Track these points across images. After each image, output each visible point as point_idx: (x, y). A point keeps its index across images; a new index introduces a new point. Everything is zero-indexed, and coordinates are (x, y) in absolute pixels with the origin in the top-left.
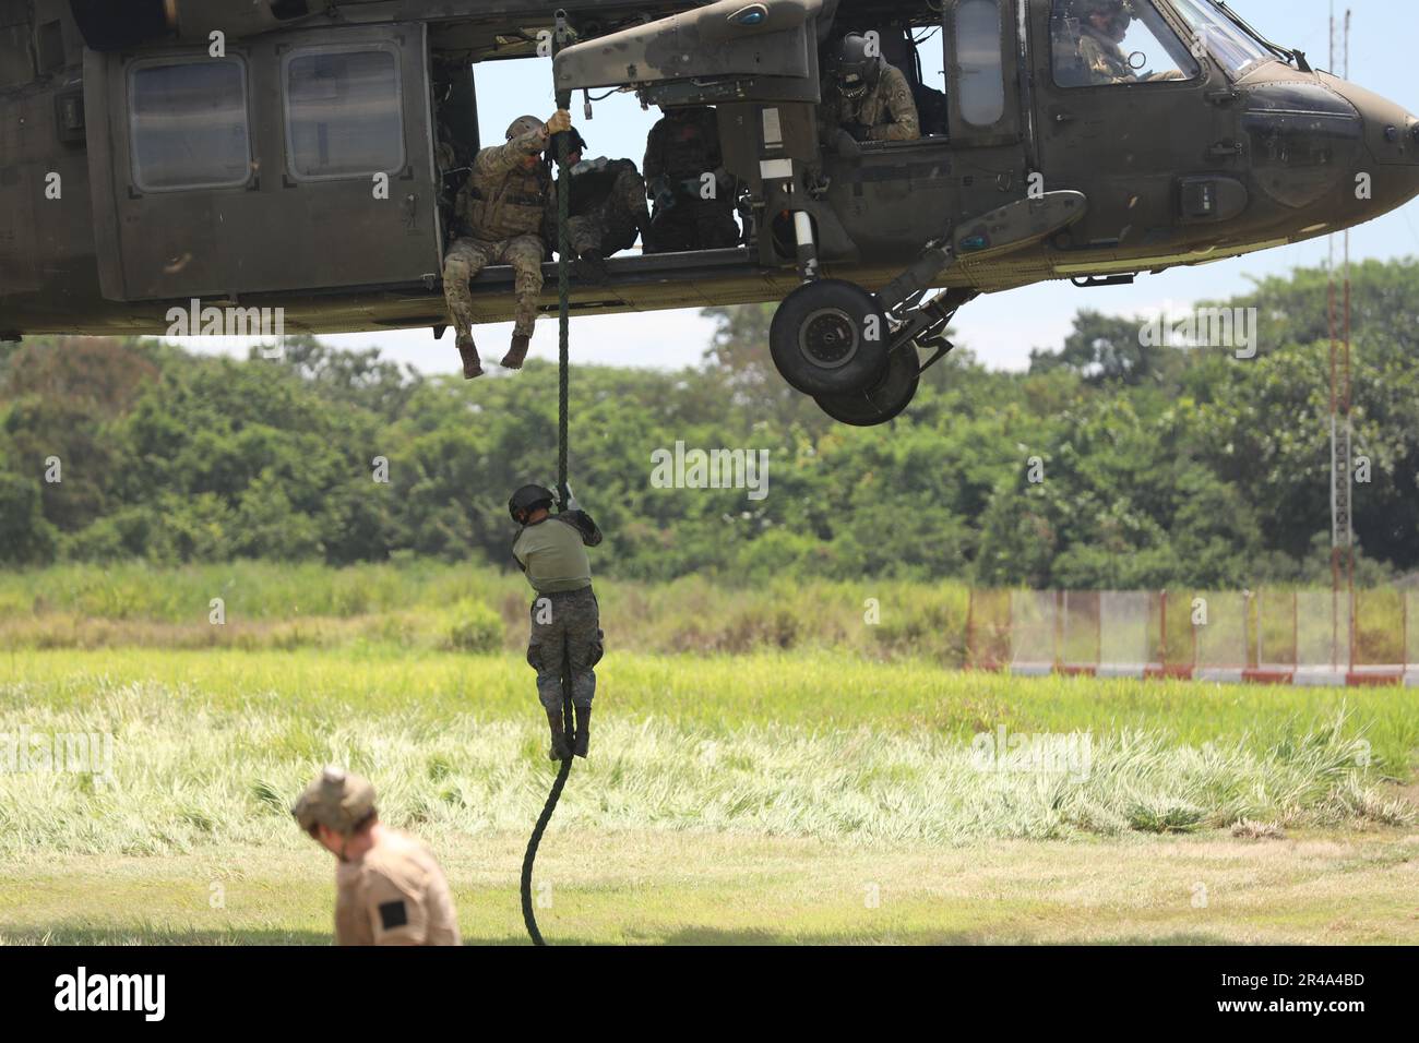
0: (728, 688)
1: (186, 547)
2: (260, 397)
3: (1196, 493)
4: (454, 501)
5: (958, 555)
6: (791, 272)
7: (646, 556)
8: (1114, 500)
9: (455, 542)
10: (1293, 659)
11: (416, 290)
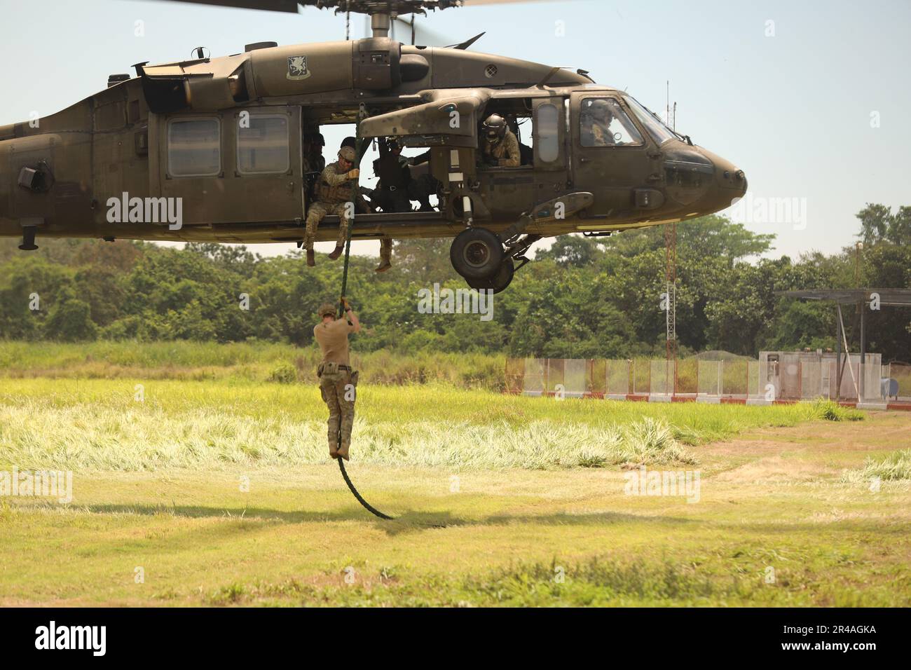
0: (397, 399)
1: (154, 334)
2: (189, 266)
3: (607, 315)
4: (275, 315)
5: (501, 342)
6: (461, 223)
7: (361, 340)
8: (571, 319)
9: (275, 333)
10: (648, 390)
11: (292, 225)
